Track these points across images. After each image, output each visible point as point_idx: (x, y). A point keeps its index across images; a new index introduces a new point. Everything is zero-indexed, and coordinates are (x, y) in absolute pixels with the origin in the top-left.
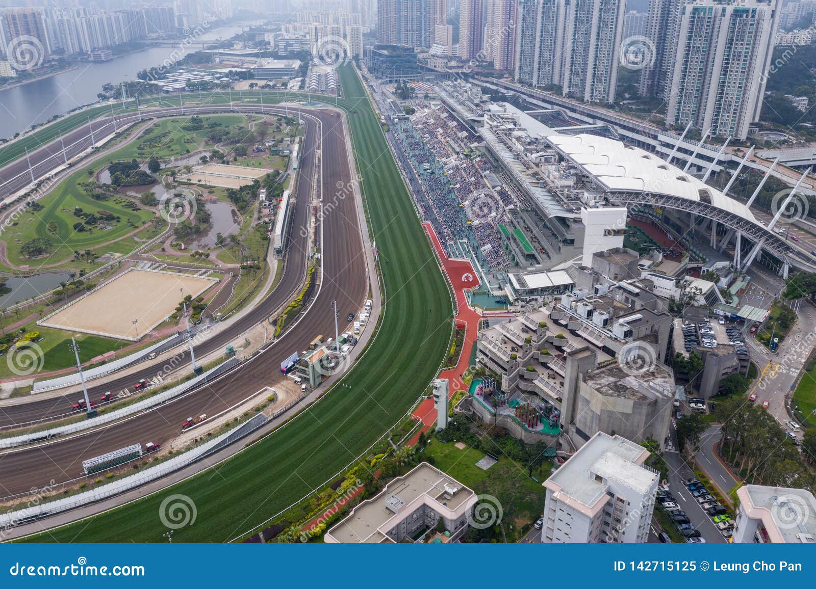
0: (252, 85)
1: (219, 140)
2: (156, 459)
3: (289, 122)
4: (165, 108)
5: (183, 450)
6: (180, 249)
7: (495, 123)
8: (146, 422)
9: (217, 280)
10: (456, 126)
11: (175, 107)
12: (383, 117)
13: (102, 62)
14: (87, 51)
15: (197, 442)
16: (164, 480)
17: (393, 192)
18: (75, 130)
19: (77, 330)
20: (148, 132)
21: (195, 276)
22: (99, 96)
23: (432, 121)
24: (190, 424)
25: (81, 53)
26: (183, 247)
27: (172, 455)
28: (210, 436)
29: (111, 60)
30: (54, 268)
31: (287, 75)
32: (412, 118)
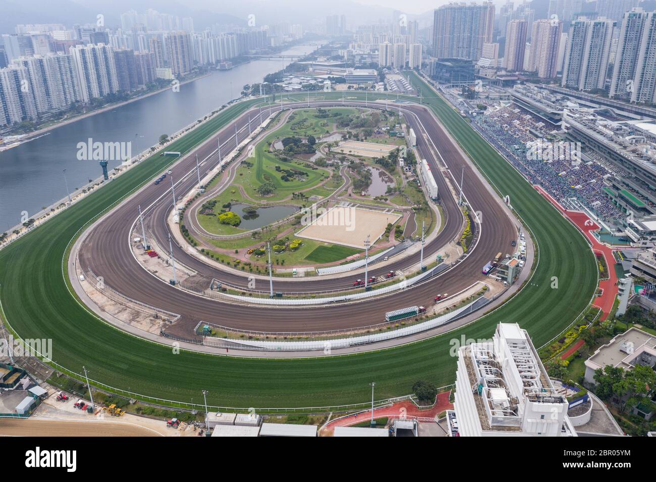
0: (349, 87)
1: (347, 125)
2: (427, 317)
3: (392, 114)
4: (294, 102)
5: (442, 313)
6: (361, 195)
7: (577, 115)
8: (408, 296)
9: (401, 215)
10: (531, 119)
11: (300, 102)
12: (462, 112)
13: (226, 70)
14: (212, 62)
15: (448, 310)
16: (439, 329)
17: (498, 164)
18: (241, 116)
19: (324, 240)
20: (291, 118)
21: (384, 212)
22: (242, 93)
23: (506, 115)
24: (439, 299)
25: (209, 64)
26: (363, 194)
27: (436, 316)
28: (455, 307)
29: (231, 69)
30: (282, 203)
31: (371, 80)
32: (486, 113)
